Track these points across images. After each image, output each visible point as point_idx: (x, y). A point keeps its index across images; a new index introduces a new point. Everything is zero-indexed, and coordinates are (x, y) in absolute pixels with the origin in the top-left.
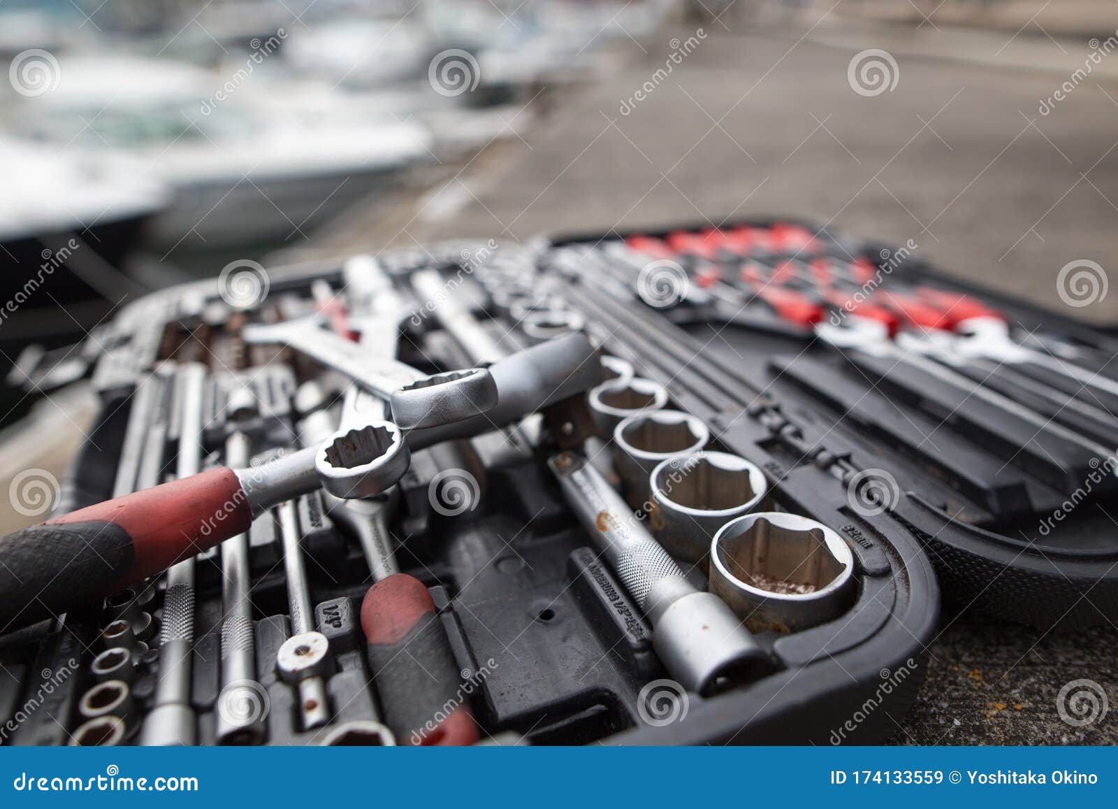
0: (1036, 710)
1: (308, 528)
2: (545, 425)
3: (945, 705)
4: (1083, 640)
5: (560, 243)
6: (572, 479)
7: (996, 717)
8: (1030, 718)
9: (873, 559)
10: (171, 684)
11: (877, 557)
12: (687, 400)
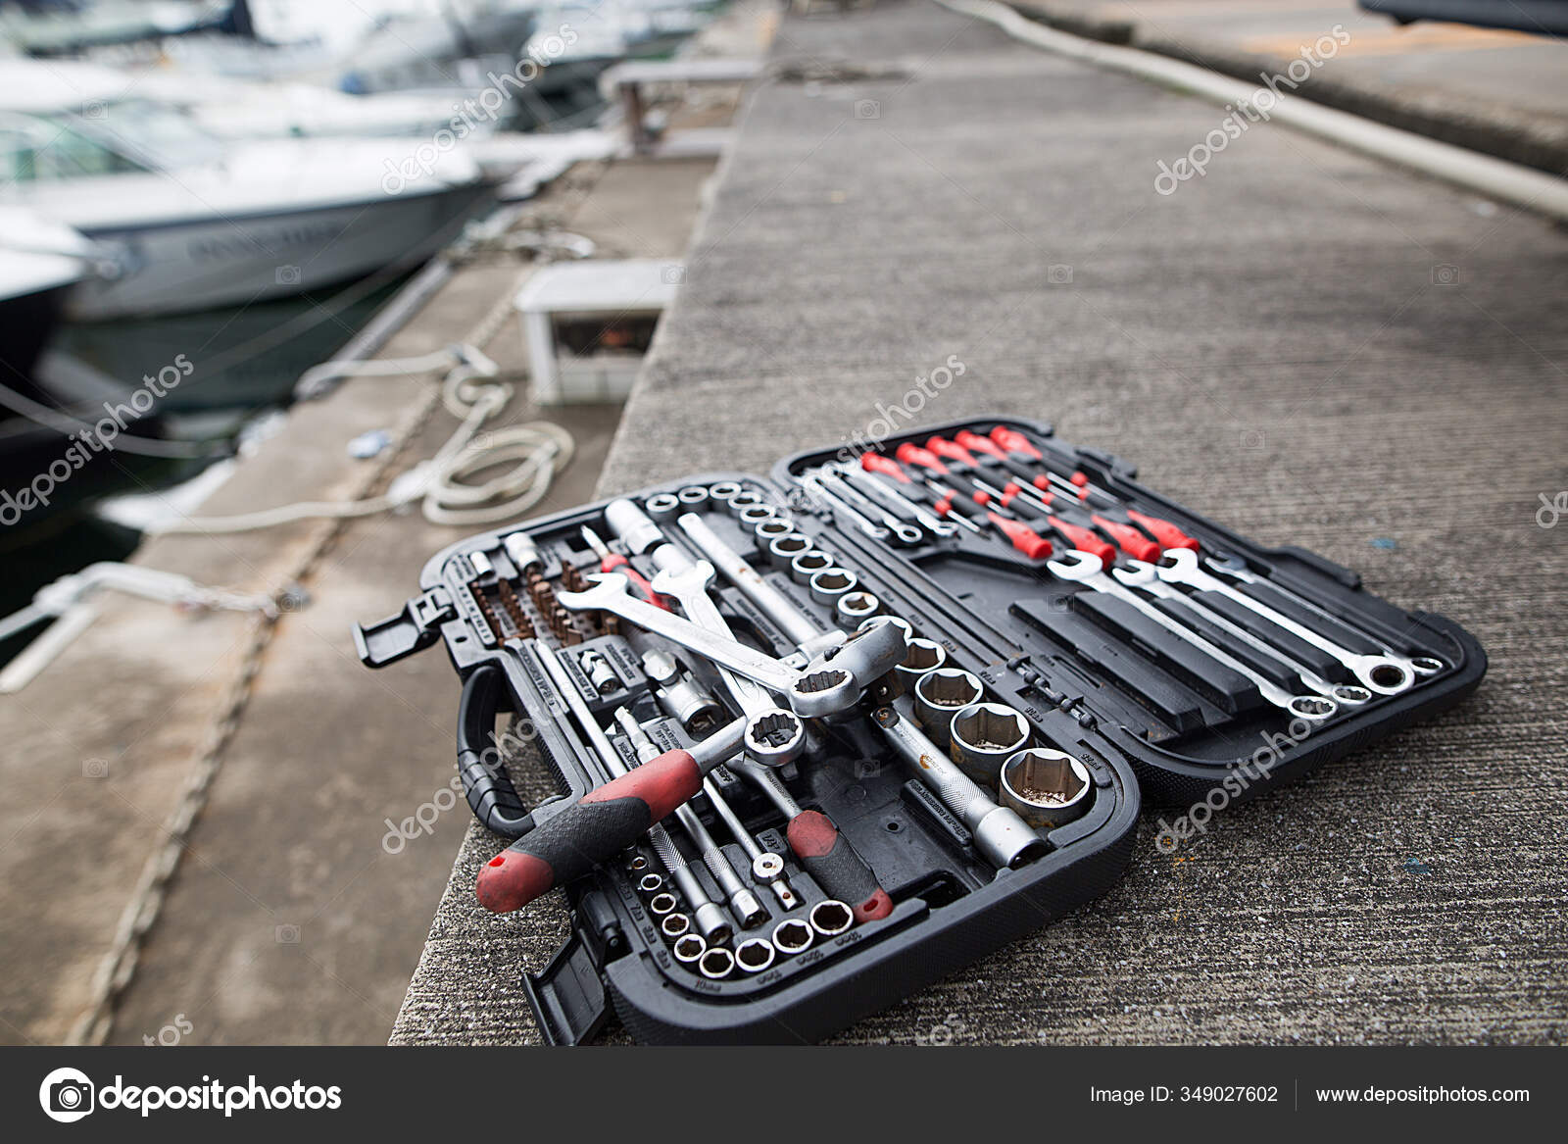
0: (1203, 860)
1: (722, 782)
3: (1149, 862)
5: (797, 468)
6: (894, 730)
7: (1179, 866)
8: (1199, 865)
9: (1101, 777)
10: (696, 896)
11: (1104, 775)
12: (960, 655)
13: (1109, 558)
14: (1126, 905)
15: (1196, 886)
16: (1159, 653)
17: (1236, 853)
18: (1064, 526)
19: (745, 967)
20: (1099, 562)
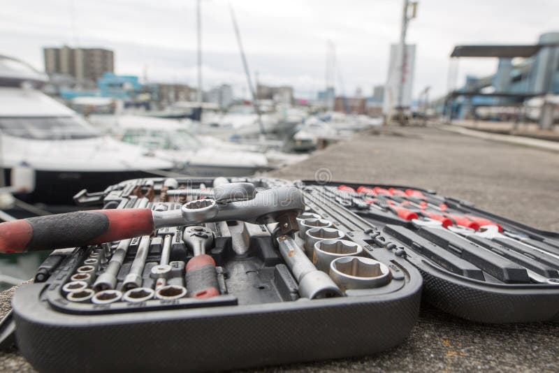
0: (470, 357)
2: (278, 226)
3: (429, 350)
4: (501, 339)
7: (451, 357)
8: (466, 359)
9: (398, 275)
11: (401, 274)
12: (341, 227)
13: (447, 223)
14: (403, 368)
15: (461, 369)
16: (463, 250)
17: (497, 358)
18: (427, 213)
19: (95, 300)
20: (441, 223)
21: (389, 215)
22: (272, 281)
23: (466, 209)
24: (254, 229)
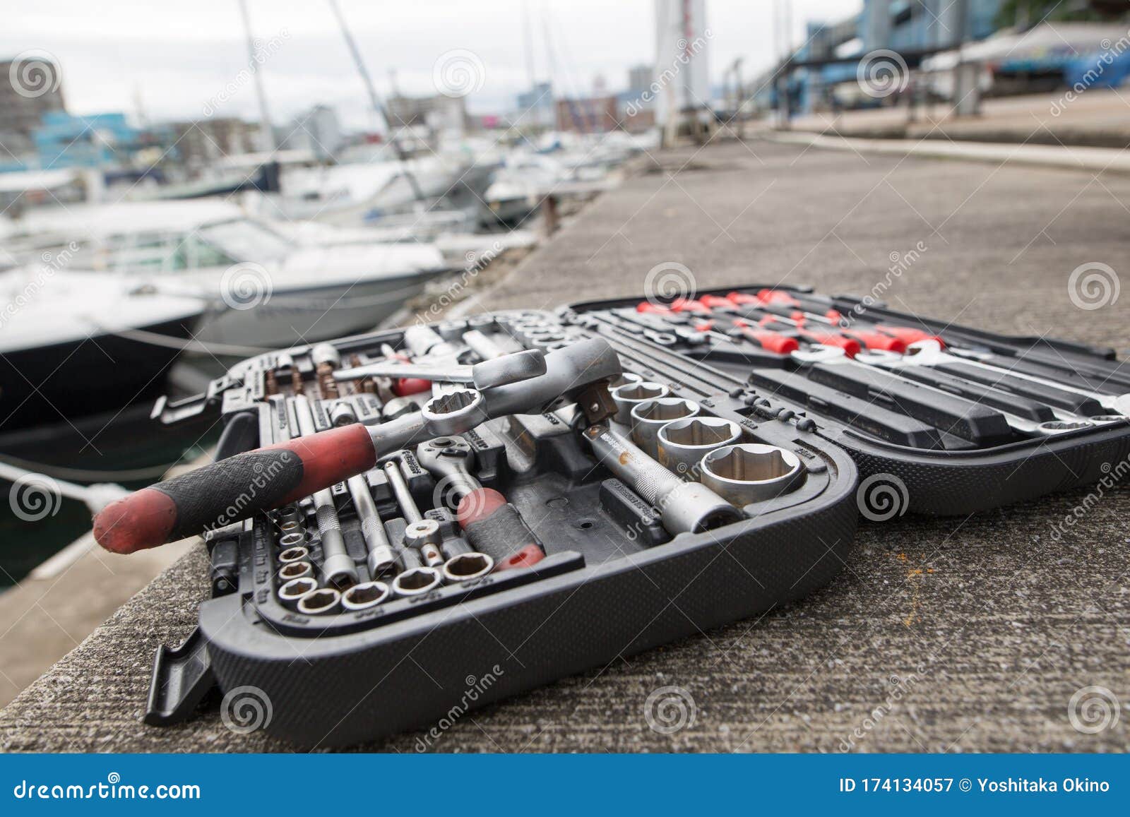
0: (944, 572)
2: (577, 410)
3: (879, 574)
4: (983, 534)
6: (600, 440)
7: (915, 577)
8: (939, 576)
9: (814, 464)
11: (818, 463)
12: (684, 392)
13: (852, 349)
14: (848, 610)
15: (935, 594)
16: (896, 397)
17: (985, 566)
18: (812, 334)
19: (348, 605)
20: (842, 351)
21: (746, 349)
22: (599, 510)
23: (875, 316)
24: (536, 424)
